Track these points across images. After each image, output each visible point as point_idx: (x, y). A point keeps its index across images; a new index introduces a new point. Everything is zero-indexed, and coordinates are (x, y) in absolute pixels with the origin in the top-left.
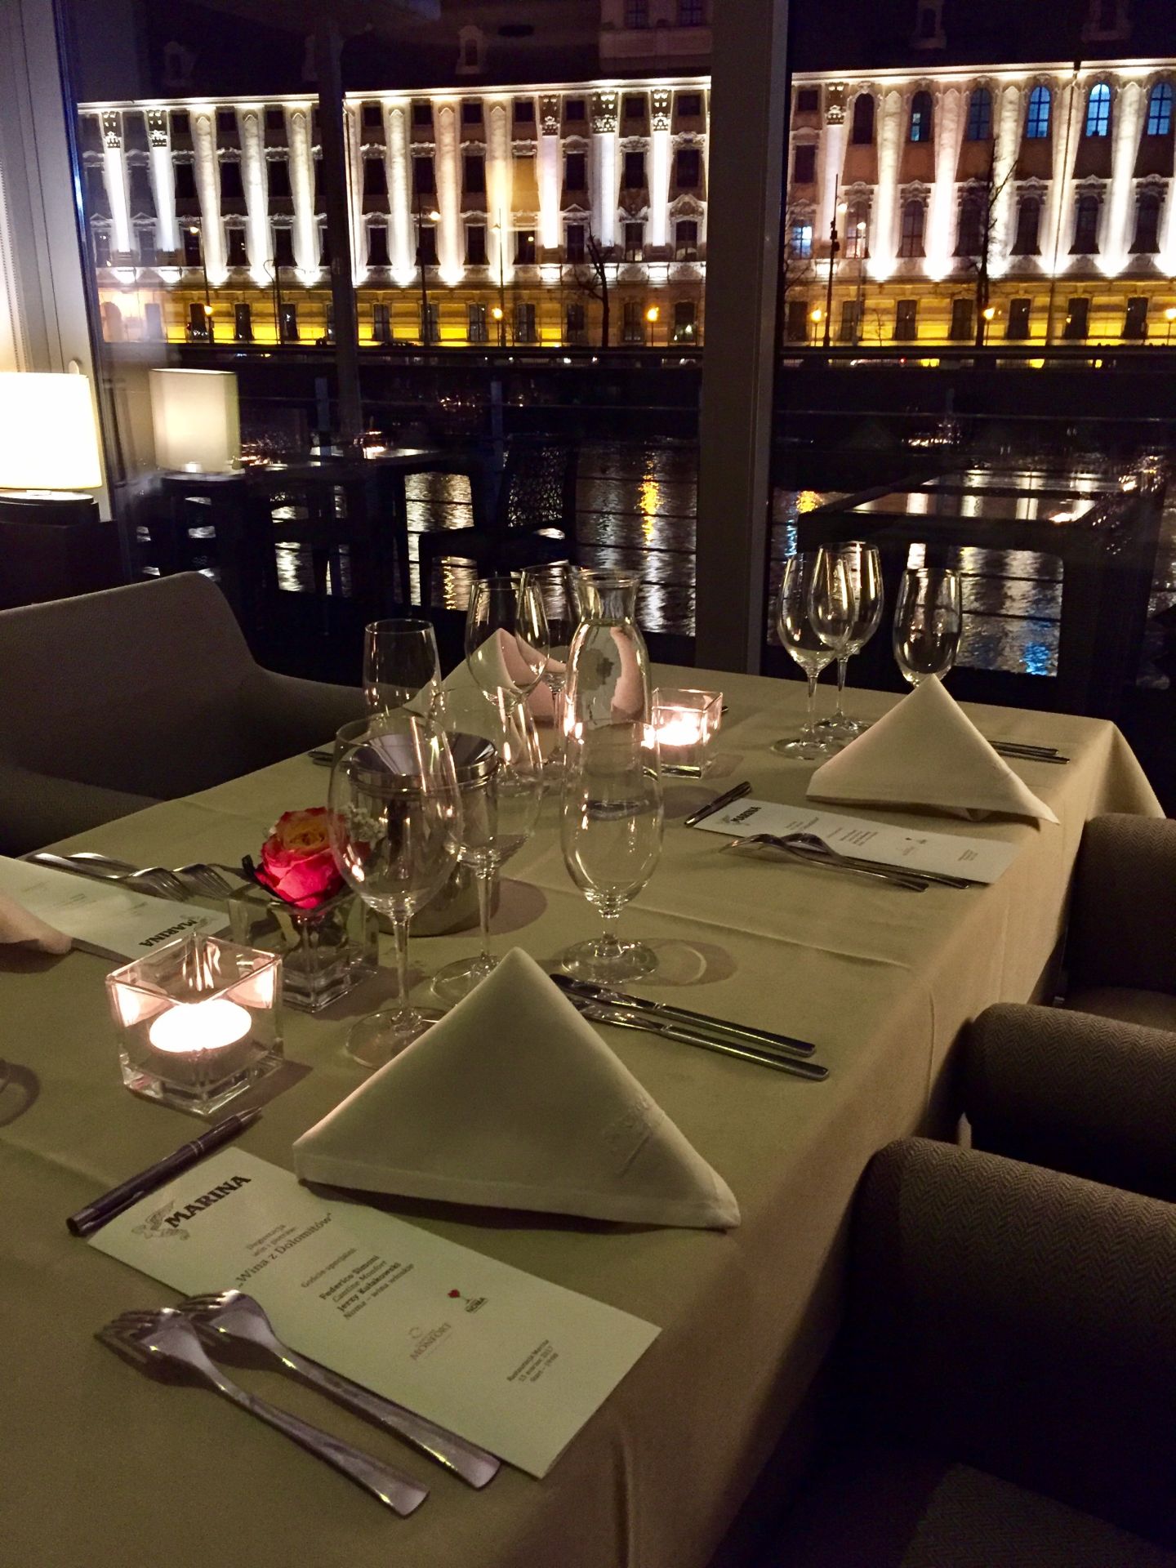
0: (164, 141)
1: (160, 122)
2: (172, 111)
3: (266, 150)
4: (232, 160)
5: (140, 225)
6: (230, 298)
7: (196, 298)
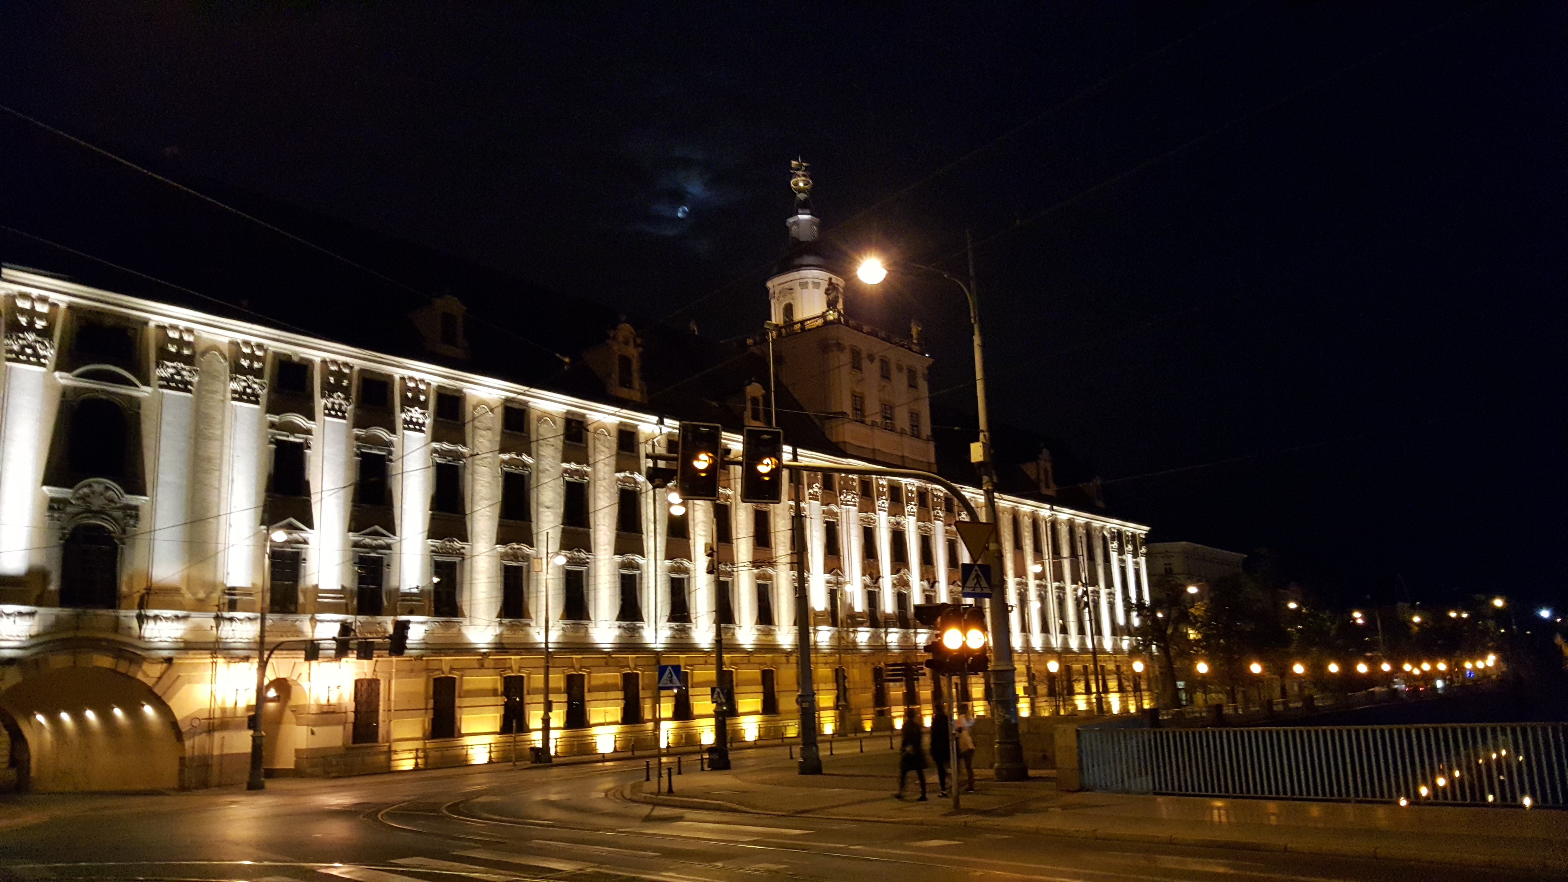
0: (423, 424)
1: (422, 398)
2: (440, 387)
3: (566, 465)
4: (519, 471)
5: (365, 546)
6: (499, 667)
7: (446, 669)
